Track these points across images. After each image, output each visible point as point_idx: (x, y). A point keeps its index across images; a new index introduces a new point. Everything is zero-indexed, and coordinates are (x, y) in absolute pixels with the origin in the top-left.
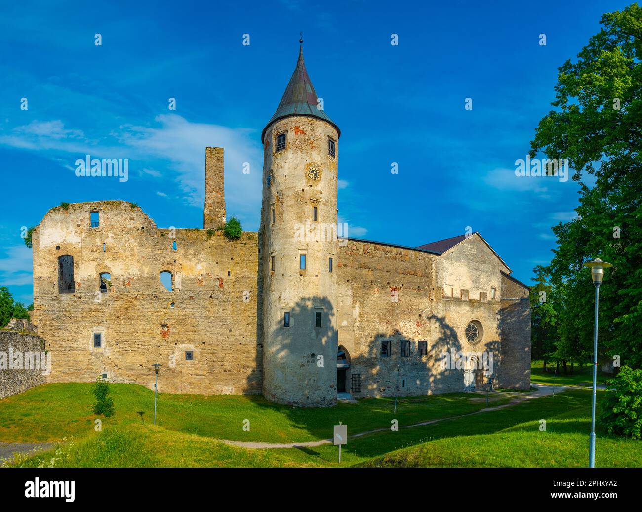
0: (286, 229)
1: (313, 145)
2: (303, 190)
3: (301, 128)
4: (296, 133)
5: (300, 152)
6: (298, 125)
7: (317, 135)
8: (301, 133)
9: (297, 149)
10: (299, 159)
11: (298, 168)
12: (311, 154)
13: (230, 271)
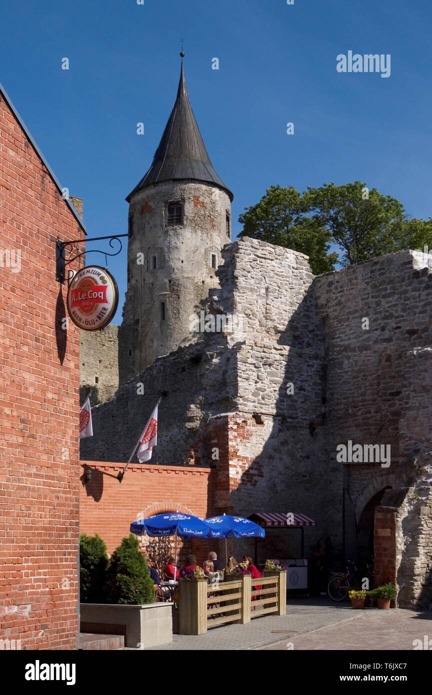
0: (183, 330)
1: (214, 223)
2: (203, 282)
3: (201, 199)
4: (195, 205)
5: (200, 231)
6: (197, 194)
7: (217, 209)
8: (200, 206)
9: (196, 227)
10: (199, 240)
11: (198, 252)
12: (211, 235)
13: (97, 376)
